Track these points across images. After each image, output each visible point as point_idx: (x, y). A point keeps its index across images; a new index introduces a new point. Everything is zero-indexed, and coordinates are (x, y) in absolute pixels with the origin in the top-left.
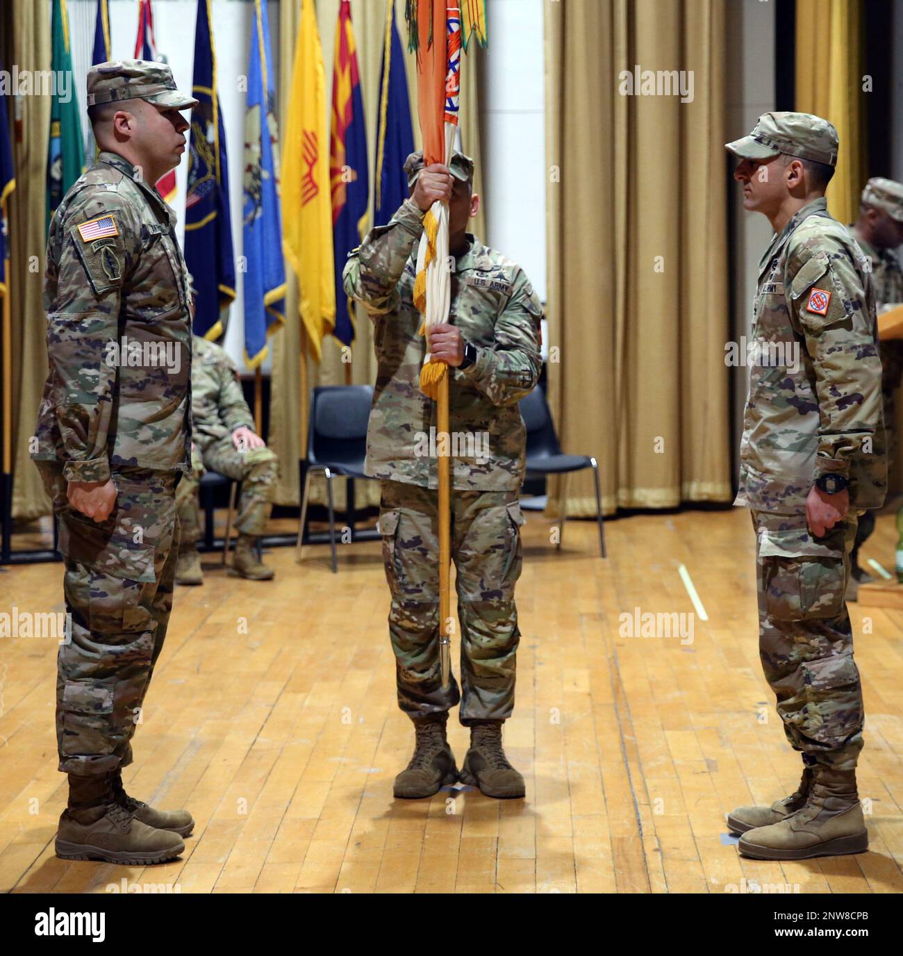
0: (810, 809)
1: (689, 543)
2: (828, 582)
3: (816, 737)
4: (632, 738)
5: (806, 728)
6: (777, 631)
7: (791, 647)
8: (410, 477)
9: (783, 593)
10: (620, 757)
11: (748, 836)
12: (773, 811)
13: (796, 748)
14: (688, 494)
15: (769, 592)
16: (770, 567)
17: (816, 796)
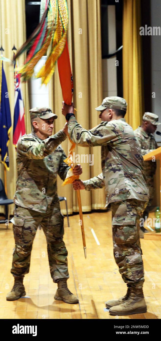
0: (130, 300)
1: (94, 222)
2: (132, 232)
3: (130, 278)
4: (77, 281)
5: (127, 275)
6: (118, 248)
7: (123, 252)
8: (38, 210)
9: (119, 236)
10: (74, 286)
11: (112, 309)
12: (119, 301)
13: (125, 282)
14: (94, 208)
15: (115, 236)
16: (115, 228)
17: (132, 296)
